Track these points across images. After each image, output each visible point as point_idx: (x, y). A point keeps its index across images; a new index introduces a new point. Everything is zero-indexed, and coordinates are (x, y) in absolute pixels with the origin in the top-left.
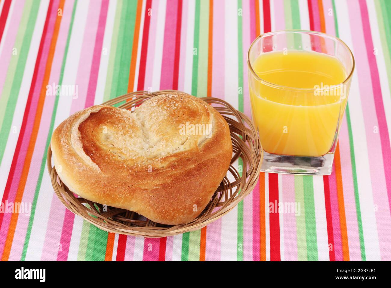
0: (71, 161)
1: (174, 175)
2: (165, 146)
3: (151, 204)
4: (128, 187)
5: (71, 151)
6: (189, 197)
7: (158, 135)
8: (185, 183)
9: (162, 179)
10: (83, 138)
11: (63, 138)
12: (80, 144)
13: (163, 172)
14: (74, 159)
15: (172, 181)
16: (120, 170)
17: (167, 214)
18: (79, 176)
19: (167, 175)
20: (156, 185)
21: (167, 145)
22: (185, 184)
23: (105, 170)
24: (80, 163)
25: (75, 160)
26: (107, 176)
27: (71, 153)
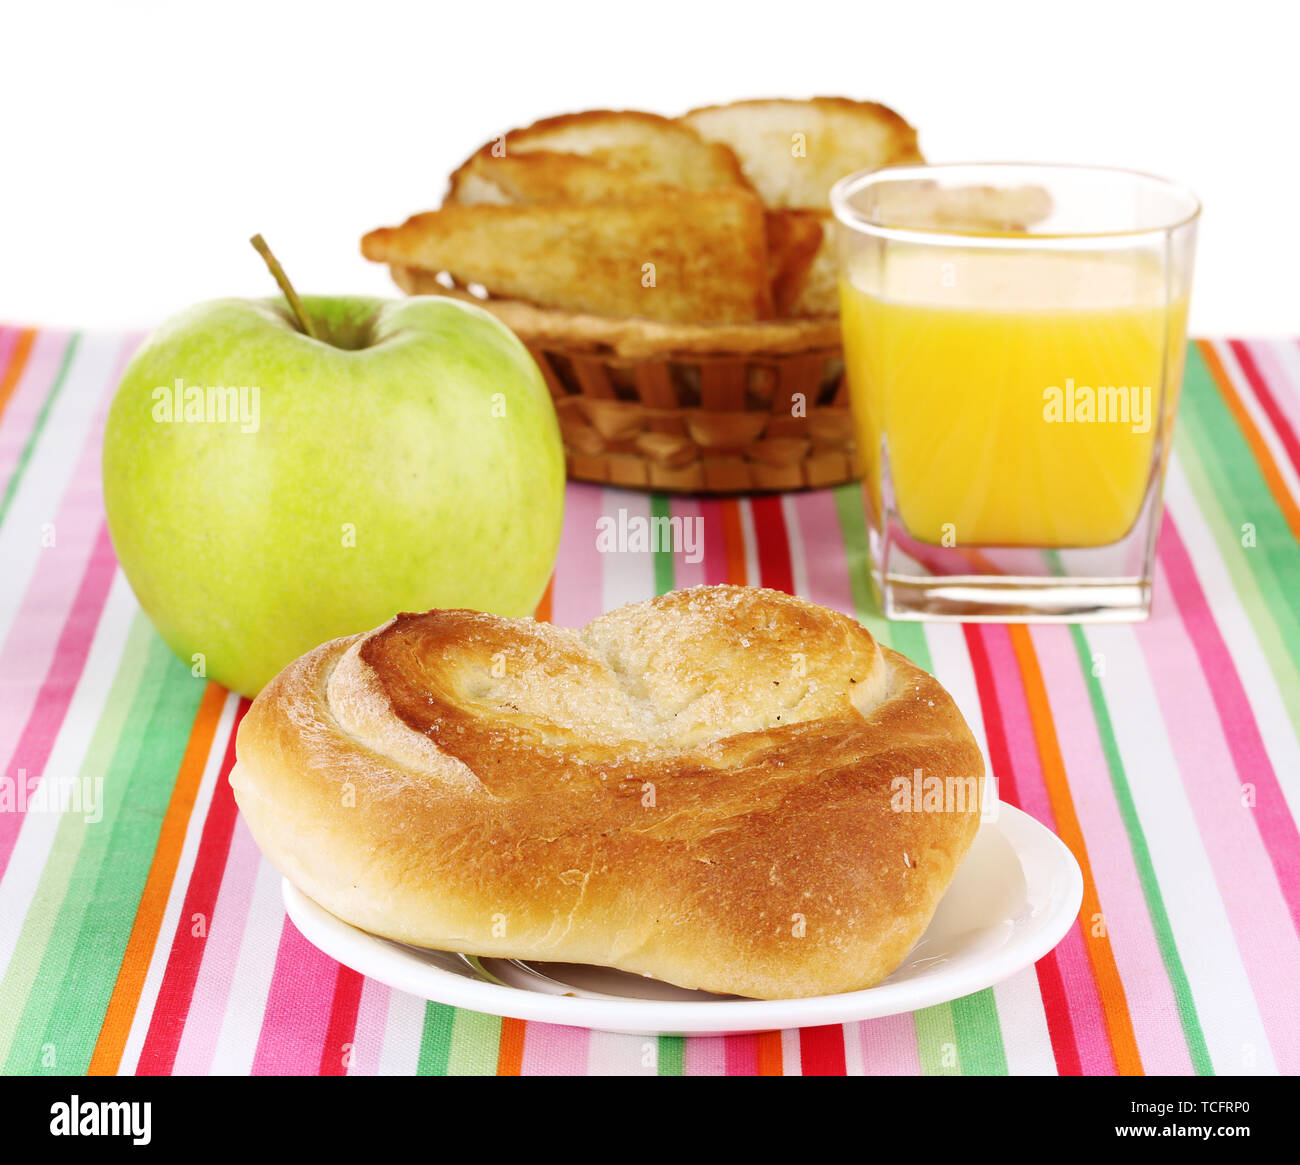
0: (345, 768)
1: (785, 784)
2: (721, 711)
3: (706, 896)
4: (601, 839)
5: (338, 738)
6: (861, 858)
7: (687, 679)
8: (835, 807)
9: (738, 800)
10: (385, 682)
11: (298, 704)
12: (376, 702)
13: (740, 774)
14: (358, 761)
15: (784, 800)
16: (560, 775)
17: (778, 930)
18: (387, 819)
19: (755, 785)
20: (718, 823)
21: (729, 710)
22: (837, 810)
23: (496, 777)
24: (385, 771)
25: (360, 763)
26: (507, 800)
27: (341, 743)
